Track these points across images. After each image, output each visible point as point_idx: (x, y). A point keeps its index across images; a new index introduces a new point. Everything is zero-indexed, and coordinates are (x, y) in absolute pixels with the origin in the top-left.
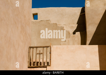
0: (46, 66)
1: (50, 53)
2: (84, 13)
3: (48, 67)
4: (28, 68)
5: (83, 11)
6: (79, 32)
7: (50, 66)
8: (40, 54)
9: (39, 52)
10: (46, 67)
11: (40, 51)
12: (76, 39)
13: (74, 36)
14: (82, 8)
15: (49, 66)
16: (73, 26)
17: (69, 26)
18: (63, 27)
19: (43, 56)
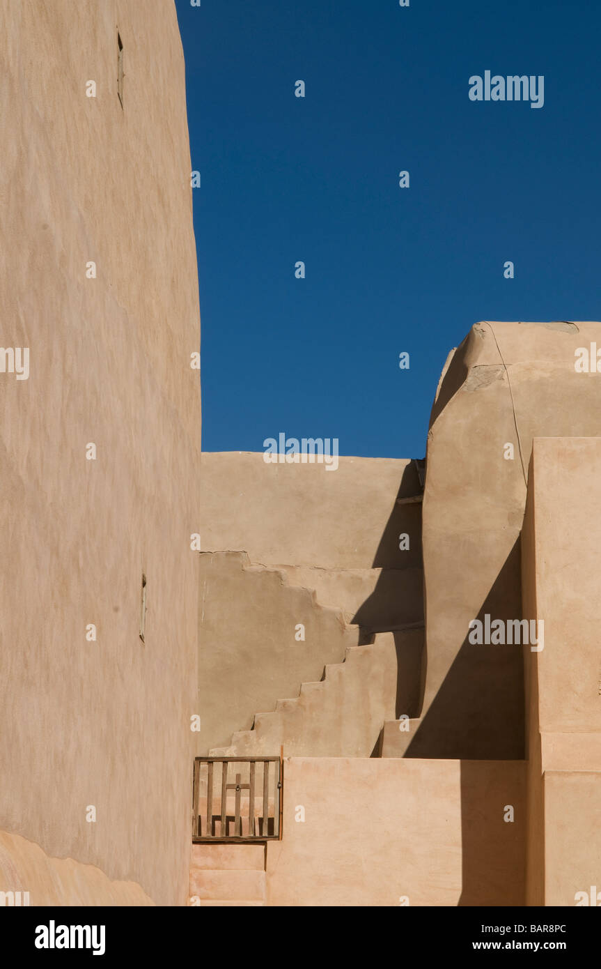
0: (265, 840)
1: (279, 788)
2: (417, 499)
3: (270, 843)
4: (194, 843)
5: (414, 482)
6: (391, 633)
7: (278, 838)
8: (238, 788)
9: (234, 782)
10: (264, 843)
11: (238, 776)
12: (377, 668)
13: (366, 652)
14: (408, 461)
15: (276, 837)
16: (361, 579)
17: (339, 576)
18: (314, 593)
19: (252, 796)
